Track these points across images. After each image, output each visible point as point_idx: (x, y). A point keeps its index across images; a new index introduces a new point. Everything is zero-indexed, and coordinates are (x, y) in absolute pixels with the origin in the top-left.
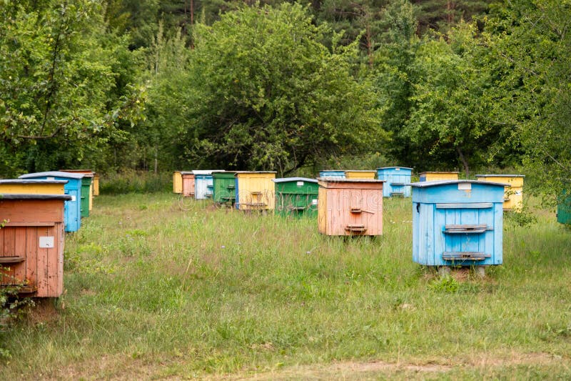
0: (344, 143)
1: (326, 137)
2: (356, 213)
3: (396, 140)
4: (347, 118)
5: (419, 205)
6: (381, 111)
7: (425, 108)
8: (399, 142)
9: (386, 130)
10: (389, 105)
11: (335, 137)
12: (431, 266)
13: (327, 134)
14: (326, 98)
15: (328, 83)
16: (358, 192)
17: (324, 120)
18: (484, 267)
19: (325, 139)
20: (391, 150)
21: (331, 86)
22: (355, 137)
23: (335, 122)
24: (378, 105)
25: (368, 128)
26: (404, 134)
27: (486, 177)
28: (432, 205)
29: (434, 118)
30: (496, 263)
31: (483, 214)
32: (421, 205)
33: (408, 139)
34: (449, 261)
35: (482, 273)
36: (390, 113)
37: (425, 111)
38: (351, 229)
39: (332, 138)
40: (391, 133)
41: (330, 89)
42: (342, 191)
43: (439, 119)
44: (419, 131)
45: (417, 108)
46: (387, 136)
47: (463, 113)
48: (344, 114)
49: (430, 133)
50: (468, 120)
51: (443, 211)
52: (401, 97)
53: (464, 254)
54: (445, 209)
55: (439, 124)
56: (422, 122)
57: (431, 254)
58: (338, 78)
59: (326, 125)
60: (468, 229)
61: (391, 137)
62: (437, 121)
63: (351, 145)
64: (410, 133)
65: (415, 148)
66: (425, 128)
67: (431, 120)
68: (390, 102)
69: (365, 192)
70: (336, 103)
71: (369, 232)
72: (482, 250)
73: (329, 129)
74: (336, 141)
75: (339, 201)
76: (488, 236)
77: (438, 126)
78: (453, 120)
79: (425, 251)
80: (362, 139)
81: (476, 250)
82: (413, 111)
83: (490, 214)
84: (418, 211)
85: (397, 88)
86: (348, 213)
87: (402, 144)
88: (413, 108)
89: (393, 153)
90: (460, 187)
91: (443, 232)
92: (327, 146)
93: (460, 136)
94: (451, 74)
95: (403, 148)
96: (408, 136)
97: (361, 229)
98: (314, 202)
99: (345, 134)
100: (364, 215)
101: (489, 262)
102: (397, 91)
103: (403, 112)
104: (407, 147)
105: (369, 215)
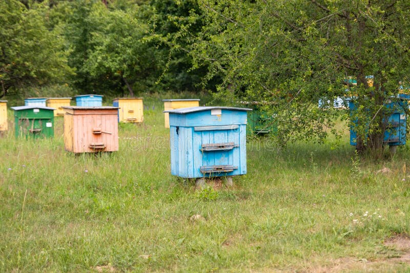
0: (41, 77)
1: (27, 73)
2: (97, 134)
3: (78, 74)
4: (43, 58)
5: (178, 128)
6: (67, 52)
7: (101, 50)
8: (80, 75)
9: (72, 67)
10: (72, 48)
11: (35, 73)
12: (192, 178)
13: (28, 71)
14: (27, 43)
15: (27, 31)
16: (99, 117)
17: (26, 60)
18: (232, 177)
19: (26, 74)
20: (74, 82)
21: (30, 34)
22: (49, 73)
23: (34, 61)
24: (63, 48)
25: (57, 65)
26: (84, 70)
27: (171, 101)
28: (191, 129)
29: (107, 57)
30: (242, 173)
31: (231, 134)
32: (180, 128)
33: (88, 73)
34: (207, 174)
35: (230, 182)
36: (73, 54)
37: (100, 52)
38: (95, 147)
39: (32, 73)
40: (75, 69)
41: (30, 36)
42: (85, 116)
43: (111, 58)
44: (97, 68)
45: (93, 49)
46: (73, 71)
47: (129, 54)
48: (41, 56)
49: (105, 69)
50: (133, 59)
51: (200, 132)
52: (80, 42)
53: (217, 167)
54: (202, 131)
55: (111, 62)
56: (99, 61)
57: (191, 168)
58: (35, 27)
59: (27, 64)
60: (220, 147)
61: (75, 72)
62: (110, 60)
63: (46, 79)
64: (90, 69)
65: (93, 80)
66: (101, 65)
67: (105, 59)
68: (73, 46)
69: (104, 116)
70: (34, 47)
71: (108, 149)
72: (231, 163)
73: (29, 67)
74: (35, 76)
75: (83, 125)
76: (235, 152)
77: (111, 63)
78: (122, 59)
79: (186, 167)
80: (54, 74)
81: (226, 163)
82: (90, 52)
83: (236, 134)
84: (177, 134)
85: (76, 35)
86: (91, 135)
87: (82, 77)
88: (90, 50)
89: (76, 84)
90: (213, 113)
91: (200, 151)
92: (28, 80)
93: (127, 70)
94: (118, 25)
95: (84, 80)
96: (88, 71)
97: (103, 147)
98: (49, 125)
99: (42, 70)
100: (104, 136)
101: (236, 173)
102: (78, 38)
103: (82, 53)
104: (86, 79)
105: (108, 136)
